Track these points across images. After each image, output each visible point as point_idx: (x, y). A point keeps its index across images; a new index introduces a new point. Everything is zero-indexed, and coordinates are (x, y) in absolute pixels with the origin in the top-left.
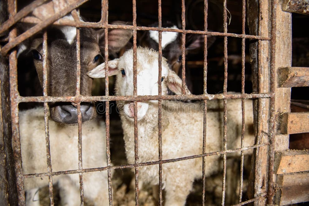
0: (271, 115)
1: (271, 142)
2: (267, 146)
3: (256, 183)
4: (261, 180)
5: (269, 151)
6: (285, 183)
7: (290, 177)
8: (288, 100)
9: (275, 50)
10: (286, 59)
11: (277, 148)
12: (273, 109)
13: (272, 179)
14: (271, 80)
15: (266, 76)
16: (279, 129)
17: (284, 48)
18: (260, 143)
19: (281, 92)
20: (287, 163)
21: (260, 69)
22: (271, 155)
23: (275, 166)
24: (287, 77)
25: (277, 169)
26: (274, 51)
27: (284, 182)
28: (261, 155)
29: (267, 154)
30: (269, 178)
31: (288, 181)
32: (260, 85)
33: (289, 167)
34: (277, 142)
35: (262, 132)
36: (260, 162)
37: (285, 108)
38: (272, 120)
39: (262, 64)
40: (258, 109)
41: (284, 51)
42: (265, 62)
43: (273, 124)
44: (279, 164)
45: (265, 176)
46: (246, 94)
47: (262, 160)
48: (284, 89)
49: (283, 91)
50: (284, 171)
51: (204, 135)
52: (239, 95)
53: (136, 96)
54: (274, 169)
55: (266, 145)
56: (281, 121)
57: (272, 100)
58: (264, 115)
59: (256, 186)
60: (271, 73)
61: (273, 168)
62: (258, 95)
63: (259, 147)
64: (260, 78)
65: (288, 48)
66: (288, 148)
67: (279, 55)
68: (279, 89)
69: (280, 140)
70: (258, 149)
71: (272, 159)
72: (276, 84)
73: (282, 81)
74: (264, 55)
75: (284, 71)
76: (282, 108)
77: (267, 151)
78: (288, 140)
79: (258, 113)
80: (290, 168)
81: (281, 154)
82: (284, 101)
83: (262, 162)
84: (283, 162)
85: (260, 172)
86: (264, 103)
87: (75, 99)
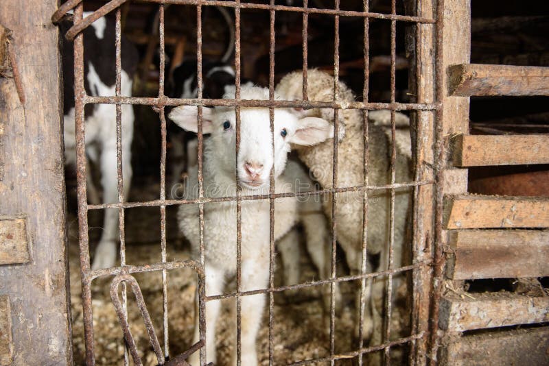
0: (436, 137)
1: (437, 179)
2: (432, 185)
3: (415, 242)
4: (423, 239)
5: (435, 192)
6: (461, 244)
7: (469, 234)
8: (464, 116)
9: (442, 37)
10: (460, 51)
11: (448, 190)
12: (439, 127)
13: (440, 237)
14: (436, 84)
15: (428, 77)
16: (450, 159)
17: (458, 35)
18: (420, 180)
19: (453, 103)
20: (463, 211)
21: (419, 66)
22: (438, 200)
23: (445, 217)
24: (461, 78)
25: (447, 220)
26: (440, 40)
27: (458, 242)
28: (423, 197)
29: (433, 199)
30: (436, 236)
31: (465, 240)
32: (419, 91)
33: (467, 219)
34: (449, 181)
35: (424, 163)
36: (422, 210)
37: (460, 128)
38: (439, 145)
39: (423, 60)
40: (417, 128)
41: (457, 39)
42: (427, 57)
43: (439, 151)
44: (451, 212)
45: (430, 232)
46: (398, 103)
47: (423, 208)
48: (458, 98)
49: (457, 102)
50: (458, 224)
51: (334, 162)
52: (387, 105)
53: (239, 100)
54: (443, 221)
55: (430, 183)
56: (453, 147)
57: (438, 114)
58: (427, 138)
59: (415, 247)
60: (436, 72)
61: (441, 219)
62: (416, 105)
63: (419, 186)
64: (420, 80)
65: (465, 35)
66: (466, 191)
67: (450, 46)
68: (449, 98)
69: (453, 178)
70: (417, 187)
71: (439, 205)
72: (445, 91)
73: (454, 85)
74: (426, 45)
75: (456, 70)
76: (454, 128)
77: (432, 194)
78: (466, 179)
79: (416, 135)
80: (469, 220)
81: (453, 198)
82: (459, 117)
83: (425, 210)
84: (456, 210)
85: (422, 225)
86: (426, 119)
87: (159, 101)
